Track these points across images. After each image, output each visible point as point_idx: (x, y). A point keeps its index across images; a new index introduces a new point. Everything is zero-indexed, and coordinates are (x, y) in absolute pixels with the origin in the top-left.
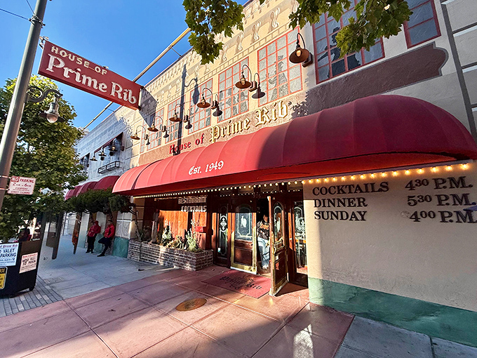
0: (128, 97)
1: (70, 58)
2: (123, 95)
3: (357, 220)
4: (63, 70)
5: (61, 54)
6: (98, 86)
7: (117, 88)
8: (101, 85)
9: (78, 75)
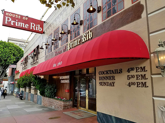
0: (38, 29)
1: (13, 16)
2: (35, 28)
3: (112, 86)
4: (11, 22)
5: (10, 15)
6: (25, 26)
7: (33, 25)
8: (26, 25)
9: (17, 23)
